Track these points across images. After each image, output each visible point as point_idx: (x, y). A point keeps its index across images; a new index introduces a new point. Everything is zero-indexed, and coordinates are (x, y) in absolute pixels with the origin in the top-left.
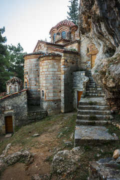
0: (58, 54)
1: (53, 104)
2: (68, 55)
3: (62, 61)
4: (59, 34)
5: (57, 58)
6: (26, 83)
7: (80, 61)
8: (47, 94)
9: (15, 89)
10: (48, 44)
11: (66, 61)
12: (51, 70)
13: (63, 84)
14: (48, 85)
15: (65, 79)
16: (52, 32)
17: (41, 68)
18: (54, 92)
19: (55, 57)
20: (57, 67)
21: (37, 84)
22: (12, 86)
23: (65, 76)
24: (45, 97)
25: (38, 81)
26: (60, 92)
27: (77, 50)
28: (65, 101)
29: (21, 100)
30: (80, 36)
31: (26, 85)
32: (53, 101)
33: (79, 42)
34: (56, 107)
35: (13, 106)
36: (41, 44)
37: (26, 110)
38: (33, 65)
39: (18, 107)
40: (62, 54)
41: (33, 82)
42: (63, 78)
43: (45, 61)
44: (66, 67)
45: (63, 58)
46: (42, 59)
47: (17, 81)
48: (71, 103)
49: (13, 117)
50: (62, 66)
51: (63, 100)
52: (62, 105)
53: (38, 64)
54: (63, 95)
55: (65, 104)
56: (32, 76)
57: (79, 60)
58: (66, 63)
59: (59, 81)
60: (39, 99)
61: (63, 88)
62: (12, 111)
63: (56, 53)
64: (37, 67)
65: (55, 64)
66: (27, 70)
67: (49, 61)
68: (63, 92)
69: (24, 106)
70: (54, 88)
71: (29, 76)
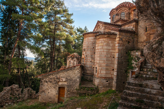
0: (113, 33)
1: (104, 81)
2: (124, 34)
3: (117, 39)
4: (118, 15)
5: (112, 36)
6: (83, 59)
7: (137, 41)
8: (100, 71)
9: (74, 64)
10: (106, 24)
11: (121, 39)
12: (105, 47)
13: (116, 62)
14: (102, 62)
15: (118, 58)
16: (112, 13)
17: (97, 45)
18: (107, 69)
19: (110, 35)
20: (111, 45)
21: (93, 61)
22: (71, 61)
23: (118, 54)
24: (98, 74)
25: (93, 58)
26: (113, 70)
27: (134, 29)
28: (117, 79)
29: (75, 73)
30: (138, 15)
31: (83, 61)
32: (105, 78)
33: (137, 22)
34: (108, 85)
35: (67, 79)
36: (99, 24)
37: (78, 84)
38: (90, 43)
39: (71, 80)
40: (118, 33)
41: (89, 59)
42: (117, 56)
43: (100, 39)
44: (120, 46)
45: (118, 36)
46: (98, 37)
47: (76, 57)
48: (124, 83)
49: (66, 88)
50: (117, 45)
51: (115, 78)
52: (114, 83)
53: (95, 42)
54: (115, 74)
55: (117, 82)
56: (89, 53)
57: (136, 39)
58: (121, 42)
59: (113, 59)
60: (92, 75)
61: (116, 66)
62: (66, 83)
63: (112, 32)
64: (94, 45)
65: (110, 42)
66: (85, 47)
67: (104, 39)
68: (115, 70)
69: (76, 80)
70: (107, 65)
71: (86, 52)
